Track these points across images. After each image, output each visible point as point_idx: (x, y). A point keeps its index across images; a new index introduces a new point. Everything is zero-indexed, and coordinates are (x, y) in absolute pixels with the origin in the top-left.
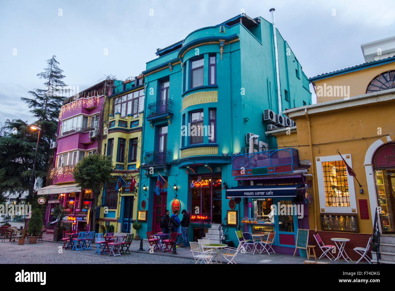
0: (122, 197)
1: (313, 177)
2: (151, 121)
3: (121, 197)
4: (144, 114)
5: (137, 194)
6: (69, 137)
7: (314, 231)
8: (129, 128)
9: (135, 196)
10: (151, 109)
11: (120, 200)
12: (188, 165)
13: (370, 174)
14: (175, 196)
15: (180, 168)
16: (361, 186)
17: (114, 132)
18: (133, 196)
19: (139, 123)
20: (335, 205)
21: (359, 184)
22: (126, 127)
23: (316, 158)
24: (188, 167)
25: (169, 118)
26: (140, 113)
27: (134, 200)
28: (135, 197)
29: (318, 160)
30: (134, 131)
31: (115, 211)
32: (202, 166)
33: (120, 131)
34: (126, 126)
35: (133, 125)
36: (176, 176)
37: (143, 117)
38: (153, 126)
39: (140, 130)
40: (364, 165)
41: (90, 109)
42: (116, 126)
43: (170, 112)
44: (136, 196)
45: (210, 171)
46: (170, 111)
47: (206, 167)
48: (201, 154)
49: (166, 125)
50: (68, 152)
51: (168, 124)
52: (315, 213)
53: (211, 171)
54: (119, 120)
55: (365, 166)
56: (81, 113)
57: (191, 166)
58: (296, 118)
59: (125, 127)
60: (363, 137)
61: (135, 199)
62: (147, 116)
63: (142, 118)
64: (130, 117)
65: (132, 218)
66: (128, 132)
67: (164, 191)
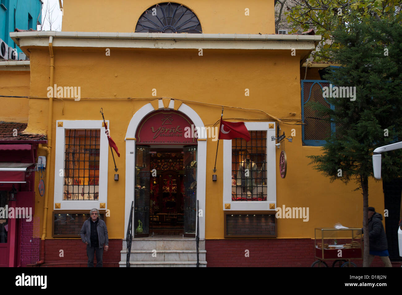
1: (49, 152)
7: (41, 238)
13: (131, 153)
16: (116, 170)
20: (77, 198)
21: (116, 167)
23: (57, 121)
29: (60, 126)
40: (125, 138)
52: (46, 210)
55: (126, 141)
58: (31, 49)
60: (129, 97)
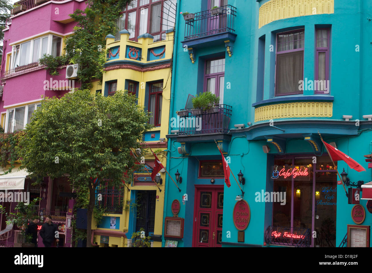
0: (133, 191)
2: (191, 49)
3: (130, 193)
4: (176, 36)
5: (163, 188)
6: (27, 76)
8: (144, 61)
9: (158, 190)
10: (191, 25)
11: (128, 196)
12: (270, 136)
14: (241, 193)
15: (250, 141)
17: (117, 69)
18: (155, 192)
19: (164, 52)
22: (140, 60)
24: (269, 140)
25: (228, 43)
26: (168, 32)
27: (157, 199)
28: (158, 194)
30: (156, 68)
31: (119, 218)
32: (300, 138)
33: (129, 67)
34: (140, 58)
35: (152, 56)
36: (242, 156)
37: (174, 40)
38: (195, 58)
39: (168, 65)
41: (65, 23)
42: (122, 57)
43: (231, 31)
44: (160, 191)
45: (315, 149)
46: (230, 29)
47: (308, 141)
48: (299, 116)
49: (222, 56)
50: (25, 104)
51: (226, 54)
53: (317, 150)
54: (127, 46)
56: (49, 31)
57: (276, 138)
59: (136, 59)
61: (158, 196)
62: (182, 39)
63: (172, 42)
64: (147, 40)
65: (153, 231)
66: (142, 68)
67: (215, 184)
